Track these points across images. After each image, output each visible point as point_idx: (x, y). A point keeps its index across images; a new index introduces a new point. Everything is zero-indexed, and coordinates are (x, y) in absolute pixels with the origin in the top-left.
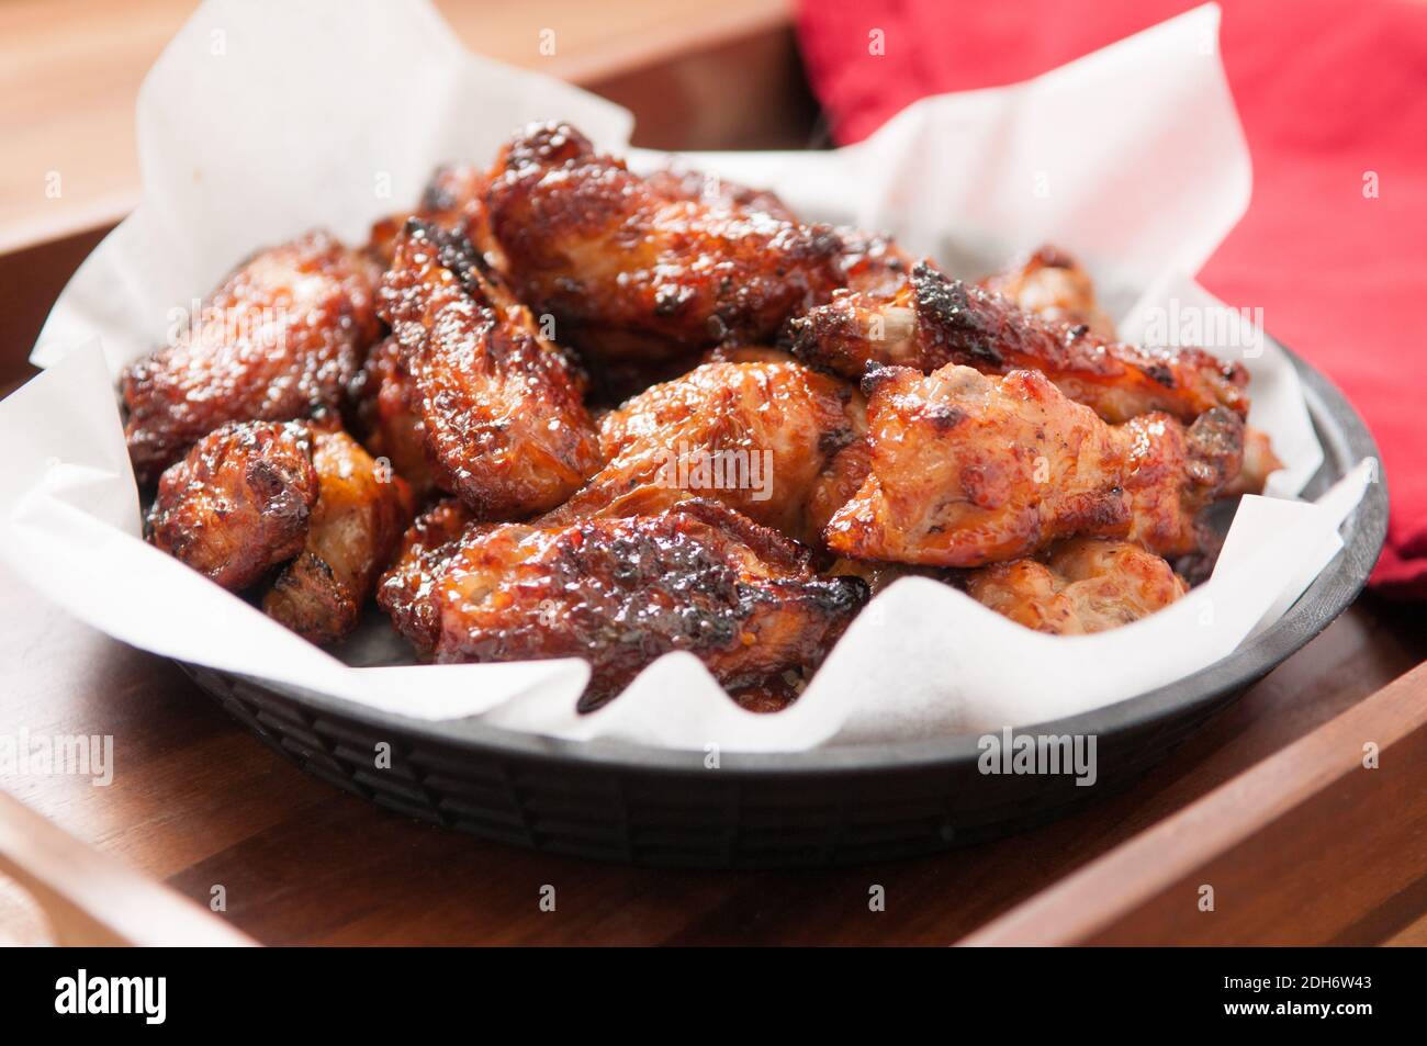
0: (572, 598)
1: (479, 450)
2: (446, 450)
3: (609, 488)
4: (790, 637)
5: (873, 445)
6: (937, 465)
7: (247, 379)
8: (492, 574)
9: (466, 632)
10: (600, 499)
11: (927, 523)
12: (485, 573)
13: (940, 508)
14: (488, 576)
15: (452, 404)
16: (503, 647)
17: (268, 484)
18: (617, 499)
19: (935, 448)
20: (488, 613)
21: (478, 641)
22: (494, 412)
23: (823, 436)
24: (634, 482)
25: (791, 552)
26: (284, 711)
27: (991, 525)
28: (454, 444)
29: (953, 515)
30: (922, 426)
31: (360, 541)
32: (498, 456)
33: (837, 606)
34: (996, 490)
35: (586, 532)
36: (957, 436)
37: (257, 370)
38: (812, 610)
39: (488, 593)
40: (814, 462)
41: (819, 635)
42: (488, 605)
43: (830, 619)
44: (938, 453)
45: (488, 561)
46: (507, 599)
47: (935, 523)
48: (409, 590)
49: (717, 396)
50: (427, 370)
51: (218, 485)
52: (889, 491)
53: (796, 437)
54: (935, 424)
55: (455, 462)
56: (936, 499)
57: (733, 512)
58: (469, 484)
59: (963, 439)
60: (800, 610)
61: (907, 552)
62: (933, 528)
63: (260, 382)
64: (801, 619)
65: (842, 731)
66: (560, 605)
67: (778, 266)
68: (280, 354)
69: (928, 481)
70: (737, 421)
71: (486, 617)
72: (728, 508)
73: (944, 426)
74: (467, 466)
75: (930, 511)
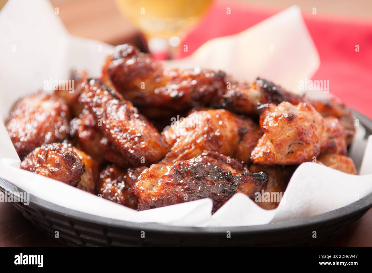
0: (182, 185)
1: (135, 143)
2: (123, 144)
3: (177, 152)
4: (250, 191)
5: (267, 128)
6: (290, 132)
7: (38, 134)
8: (154, 180)
9: (150, 200)
10: (175, 156)
11: (287, 151)
12: (152, 180)
13: (290, 146)
14: (153, 181)
15: (121, 131)
16: (164, 202)
17: (71, 160)
18: (181, 155)
19: (289, 127)
20: (157, 192)
21: (155, 202)
22: (136, 132)
23: (239, 131)
24: (184, 150)
25: (241, 166)
26: (95, 231)
27: (308, 149)
28: (126, 142)
29: (294, 148)
30: (283, 120)
31: (90, 179)
32: (143, 144)
33: (264, 180)
34: (309, 138)
35: (181, 164)
36: (294, 122)
37: (41, 130)
38: (256, 182)
39: (154, 187)
40: (237, 139)
41: (259, 189)
42: (155, 190)
43: (262, 184)
44: (290, 128)
45: (151, 176)
46: (162, 187)
47: (289, 151)
48: (112, 193)
49: (204, 121)
50: (108, 121)
51: (47, 164)
52: (274, 142)
53: (232, 131)
54: (288, 119)
55: (128, 148)
56: (290, 143)
57: (222, 155)
58: (134, 154)
59: (296, 123)
60: (253, 182)
61: (282, 161)
62: (289, 153)
63: (42, 134)
64: (253, 185)
65: (274, 219)
66: (180, 187)
67: (210, 82)
68: (47, 124)
69: (289, 137)
70: (213, 127)
71: (157, 193)
72: (220, 154)
73: (291, 119)
74: (132, 149)
75: (287, 147)
